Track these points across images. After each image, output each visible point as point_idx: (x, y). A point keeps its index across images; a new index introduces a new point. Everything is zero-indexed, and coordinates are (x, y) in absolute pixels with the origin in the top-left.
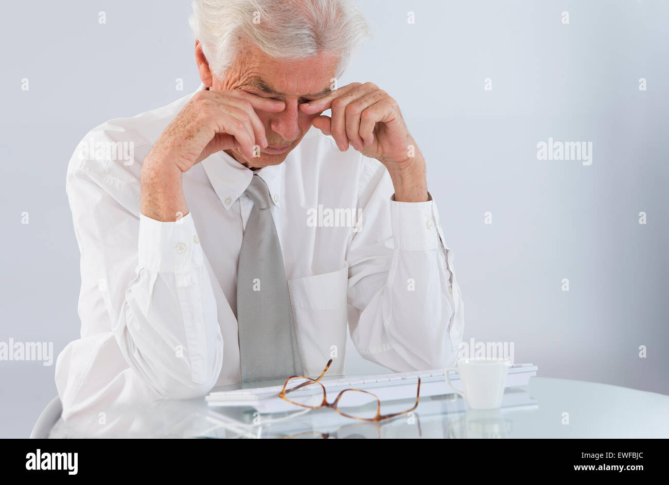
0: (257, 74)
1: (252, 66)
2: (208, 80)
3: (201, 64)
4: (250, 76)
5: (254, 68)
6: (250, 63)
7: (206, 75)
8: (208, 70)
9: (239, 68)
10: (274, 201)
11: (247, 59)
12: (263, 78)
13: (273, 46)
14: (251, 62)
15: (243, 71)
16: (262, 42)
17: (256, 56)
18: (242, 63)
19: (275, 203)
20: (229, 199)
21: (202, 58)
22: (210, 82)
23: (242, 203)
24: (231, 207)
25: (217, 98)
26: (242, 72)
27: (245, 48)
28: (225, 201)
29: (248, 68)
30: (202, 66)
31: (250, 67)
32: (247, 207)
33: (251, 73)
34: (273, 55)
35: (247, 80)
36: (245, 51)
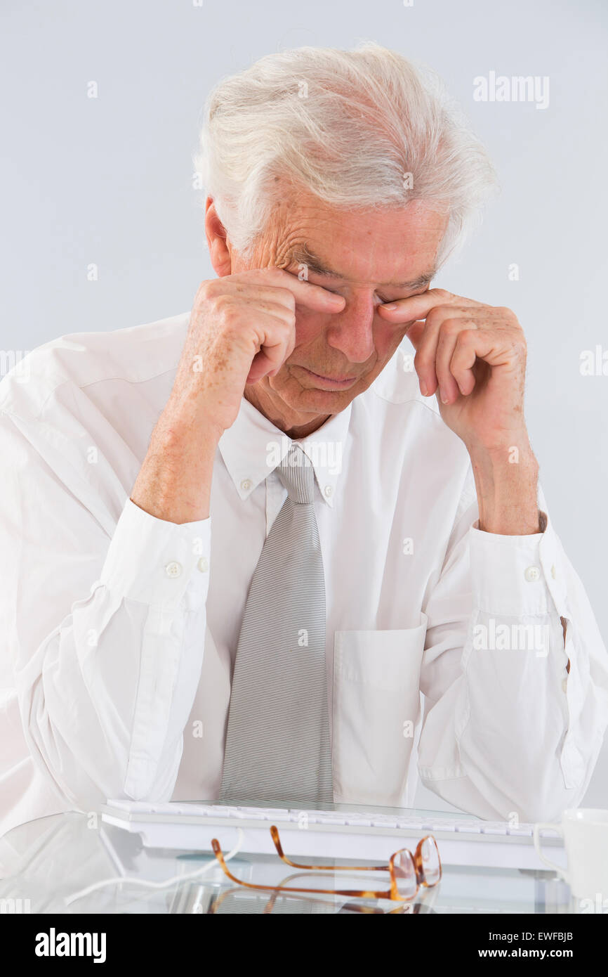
0: (302, 240)
1: (295, 226)
2: (225, 265)
3: (213, 240)
4: (291, 243)
5: (299, 229)
6: (293, 222)
7: (220, 258)
8: (225, 249)
9: (274, 233)
10: (323, 494)
11: (289, 216)
12: (313, 247)
13: (333, 184)
14: (294, 219)
15: (282, 237)
16: (314, 179)
17: (304, 208)
18: (280, 223)
19: (324, 496)
20: (249, 481)
21: (217, 229)
22: (227, 269)
23: (269, 490)
24: (250, 495)
25: (239, 290)
26: (279, 241)
27: (285, 196)
28: (242, 483)
29: (290, 230)
30: (216, 243)
31: (293, 229)
32: (276, 500)
33: (294, 238)
34: (330, 200)
35: (287, 251)
36: (284, 201)
